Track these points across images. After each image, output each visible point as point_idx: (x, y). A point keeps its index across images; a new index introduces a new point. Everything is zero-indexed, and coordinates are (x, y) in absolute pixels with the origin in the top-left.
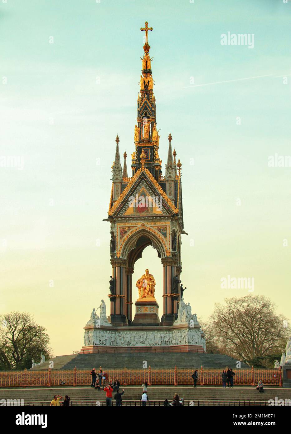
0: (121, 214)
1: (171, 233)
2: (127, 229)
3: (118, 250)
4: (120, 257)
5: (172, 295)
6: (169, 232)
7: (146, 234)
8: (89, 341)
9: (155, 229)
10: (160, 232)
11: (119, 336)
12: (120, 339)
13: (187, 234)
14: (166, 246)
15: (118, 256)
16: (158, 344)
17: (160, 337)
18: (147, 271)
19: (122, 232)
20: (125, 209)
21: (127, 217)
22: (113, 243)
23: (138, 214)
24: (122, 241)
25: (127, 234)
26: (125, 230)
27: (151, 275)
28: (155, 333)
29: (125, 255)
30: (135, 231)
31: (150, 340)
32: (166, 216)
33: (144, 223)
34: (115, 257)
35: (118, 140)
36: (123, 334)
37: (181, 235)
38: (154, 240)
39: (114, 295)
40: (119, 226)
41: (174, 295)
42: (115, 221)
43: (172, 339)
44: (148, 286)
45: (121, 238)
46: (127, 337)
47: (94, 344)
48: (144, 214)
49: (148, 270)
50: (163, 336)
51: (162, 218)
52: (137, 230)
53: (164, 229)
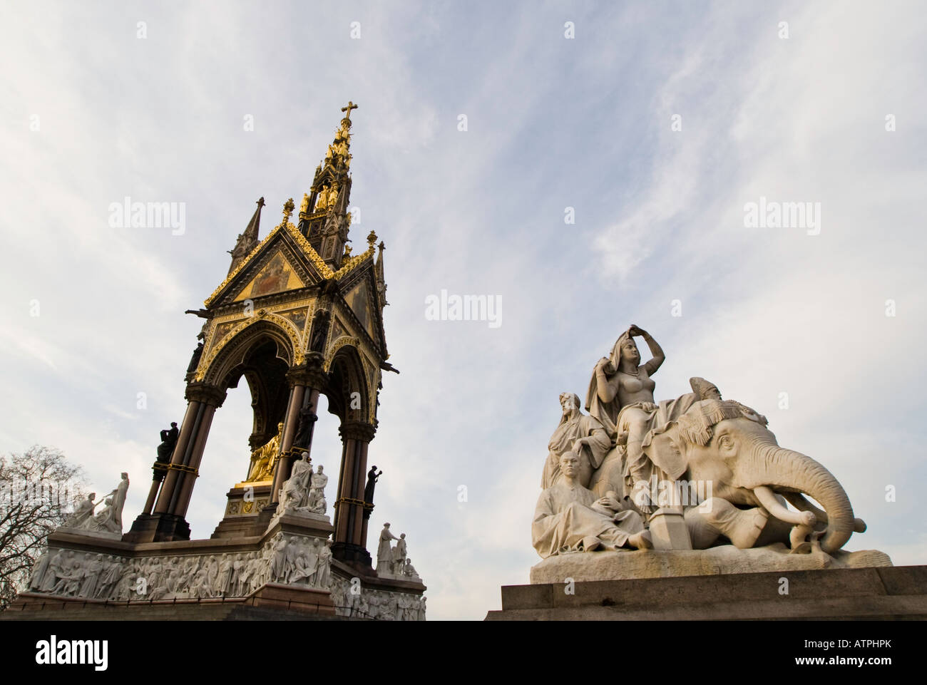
0: (227, 299)
2: (231, 325)
4: (201, 380)
5: (290, 454)
6: (310, 316)
7: (269, 333)
9: (283, 316)
10: (293, 320)
13: (398, 372)
14: (300, 344)
16: (221, 594)
17: (231, 569)
19: (220, 333)
20: (236, 291)
21: (235, 304)
22: (198, 353)
24: (215, 348)
25: (229, 334)
26: (228, 327)
29: (217, 378)
30: (245, 326)
31: (202, 580)
32: (308, 288)
33: (264, 308)
34: (194, 381)
35: (261, 203)
36: (145, 564)
37: (383, 371)
38: (283, 344)
39: (162, 465)
40: (217, 323)
42: (214, 314)
45: (214, 344)
51: (300, 291)
52: (248, 323)
53: (302, 315)
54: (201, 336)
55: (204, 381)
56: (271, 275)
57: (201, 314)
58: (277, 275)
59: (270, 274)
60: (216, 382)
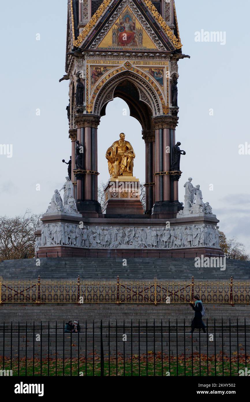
0: (93, 45)
1: (171, 78)
2: (102, 69)
3: (89, 101)
4: (91, 112)
5: (172, 173)
7: (131, 79)
8: (53, 239)
9: (146, 72)
10: (153, 76)
11: (93, 233)
12: (94, 237)
14: (163, 97)
15: (89, 111)
16: (153, 246)
17: (156, 235)
18: (122, 136)
19: (95, 74)
20: (100, 38)
21: (104, 52)
23: (120, 47)
24: (95, 88)
25: (103, 77)
26: (99, 70)
27: (127, 142)
28: (148, 230)
29: (98, 110)
30: (116, 74)
31: (139, 239)
32: (164, 53)
33: (129, 61)
34: (85, 113)
36: (98, 229)
38: (145, 91)
40: (89, 65)
41: (175, 173)
42: (84, 56)
43: (175, 239)
44: (126, 158)
45: (93, 83)
46: (105, 234)
47: (62, 244)
48: (128, 47)
49: (123, 134)
50: (159, 234)
51: (158, 54)
52: (118, 71)
53: (159, 73)
56: (126, 29)
58: (131, 30)
59: (124, 27)
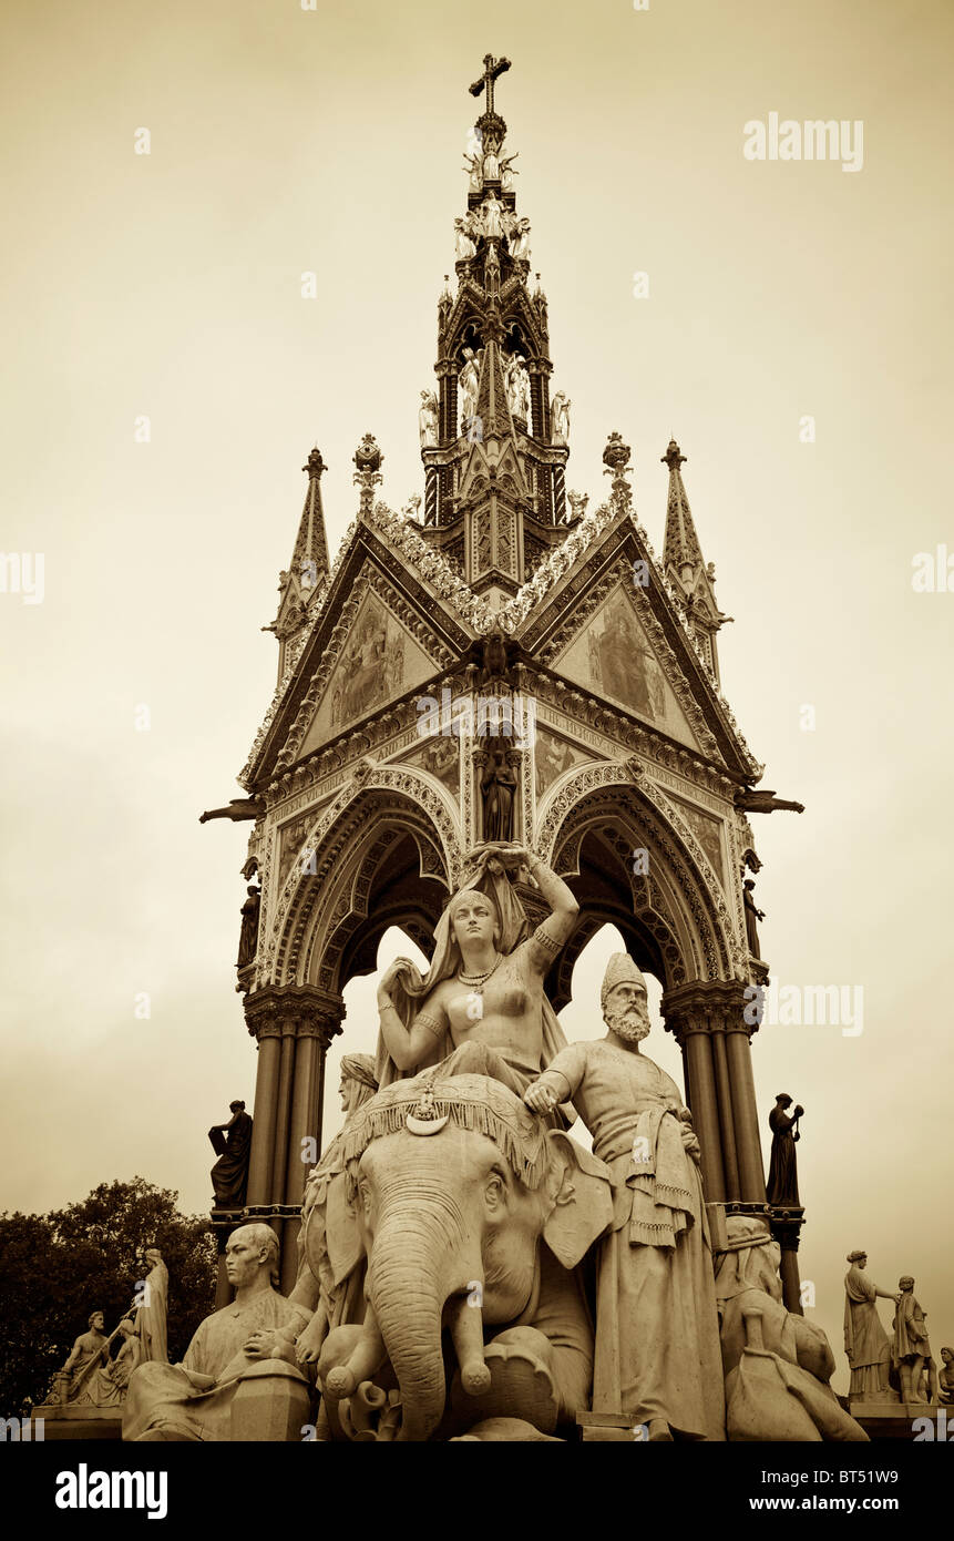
0: (281, 757)
1: (477, 748)
4: (269, 983)
6: (466, 750)
9: (410, 766)
10: (433, 769)
15: (265, 978)
19: (288, 849)
20: (298, 729)
23: (348, 726)
24: (283, 892)
25: (305, 847)
26: (300, 830)
30: (334, 817)
33: (364, 757)
35: (316, 465)
38: (430, 838)
39: (228, 1213)
40: (276, 825)
42: (264, 805)
45: (280, 880)
48: (367, 714)
51: (431, 686)
53: (449, 751)
54: (251, 867)
55: (278, 982)
56: (365, 663)
57: (237, 812)
58: (377, 657)
59: (361, 660)
60: (307, 976)
